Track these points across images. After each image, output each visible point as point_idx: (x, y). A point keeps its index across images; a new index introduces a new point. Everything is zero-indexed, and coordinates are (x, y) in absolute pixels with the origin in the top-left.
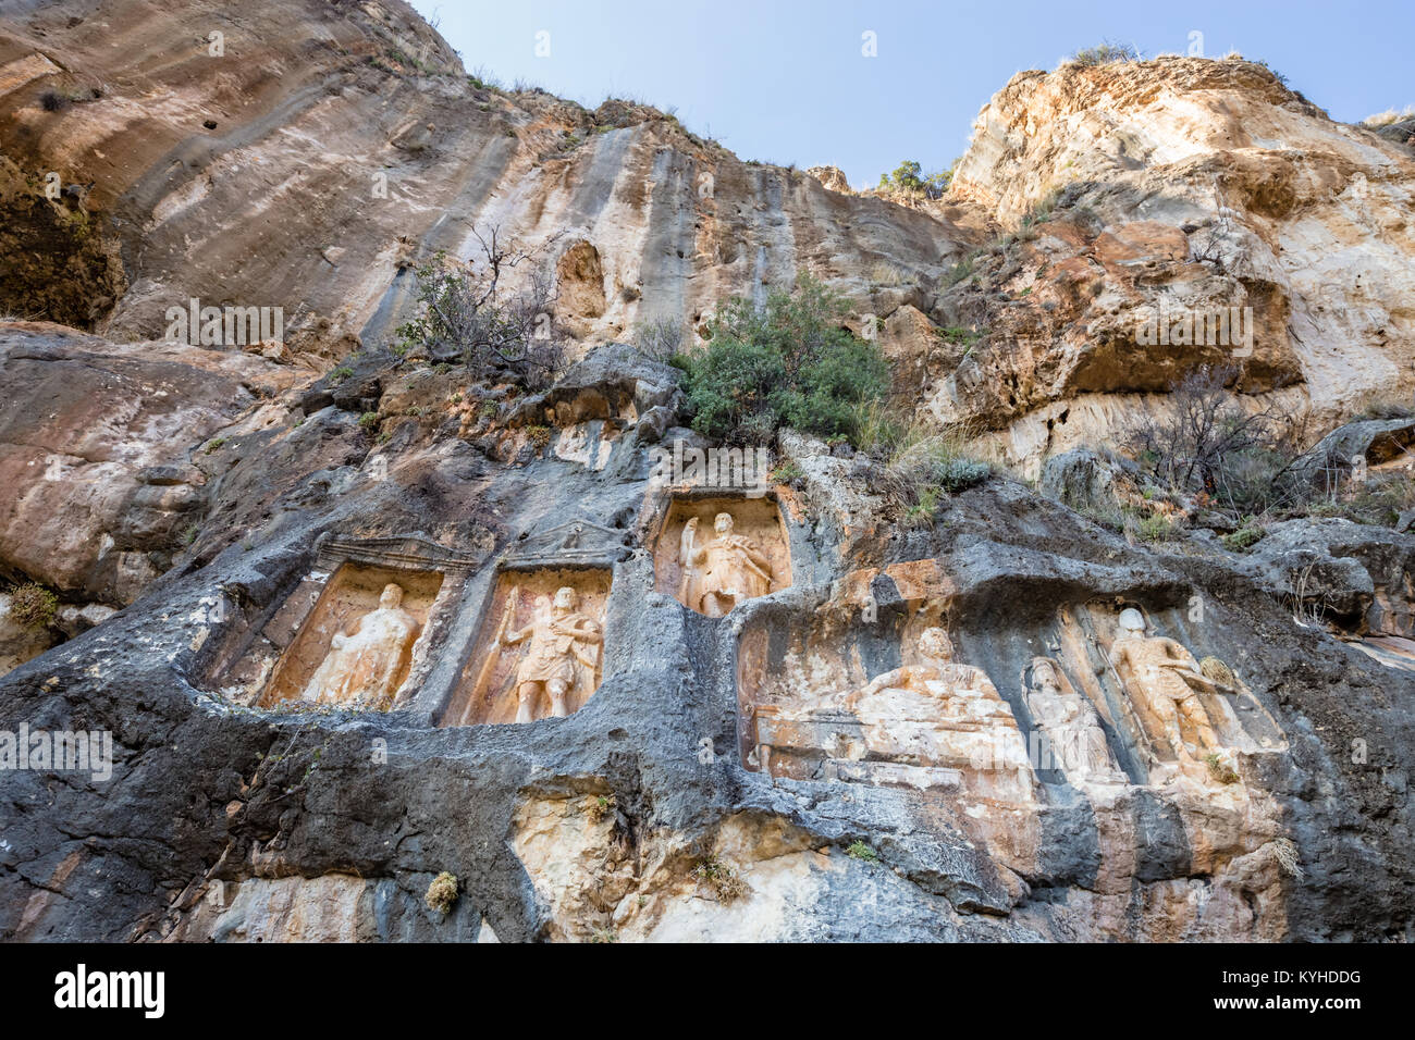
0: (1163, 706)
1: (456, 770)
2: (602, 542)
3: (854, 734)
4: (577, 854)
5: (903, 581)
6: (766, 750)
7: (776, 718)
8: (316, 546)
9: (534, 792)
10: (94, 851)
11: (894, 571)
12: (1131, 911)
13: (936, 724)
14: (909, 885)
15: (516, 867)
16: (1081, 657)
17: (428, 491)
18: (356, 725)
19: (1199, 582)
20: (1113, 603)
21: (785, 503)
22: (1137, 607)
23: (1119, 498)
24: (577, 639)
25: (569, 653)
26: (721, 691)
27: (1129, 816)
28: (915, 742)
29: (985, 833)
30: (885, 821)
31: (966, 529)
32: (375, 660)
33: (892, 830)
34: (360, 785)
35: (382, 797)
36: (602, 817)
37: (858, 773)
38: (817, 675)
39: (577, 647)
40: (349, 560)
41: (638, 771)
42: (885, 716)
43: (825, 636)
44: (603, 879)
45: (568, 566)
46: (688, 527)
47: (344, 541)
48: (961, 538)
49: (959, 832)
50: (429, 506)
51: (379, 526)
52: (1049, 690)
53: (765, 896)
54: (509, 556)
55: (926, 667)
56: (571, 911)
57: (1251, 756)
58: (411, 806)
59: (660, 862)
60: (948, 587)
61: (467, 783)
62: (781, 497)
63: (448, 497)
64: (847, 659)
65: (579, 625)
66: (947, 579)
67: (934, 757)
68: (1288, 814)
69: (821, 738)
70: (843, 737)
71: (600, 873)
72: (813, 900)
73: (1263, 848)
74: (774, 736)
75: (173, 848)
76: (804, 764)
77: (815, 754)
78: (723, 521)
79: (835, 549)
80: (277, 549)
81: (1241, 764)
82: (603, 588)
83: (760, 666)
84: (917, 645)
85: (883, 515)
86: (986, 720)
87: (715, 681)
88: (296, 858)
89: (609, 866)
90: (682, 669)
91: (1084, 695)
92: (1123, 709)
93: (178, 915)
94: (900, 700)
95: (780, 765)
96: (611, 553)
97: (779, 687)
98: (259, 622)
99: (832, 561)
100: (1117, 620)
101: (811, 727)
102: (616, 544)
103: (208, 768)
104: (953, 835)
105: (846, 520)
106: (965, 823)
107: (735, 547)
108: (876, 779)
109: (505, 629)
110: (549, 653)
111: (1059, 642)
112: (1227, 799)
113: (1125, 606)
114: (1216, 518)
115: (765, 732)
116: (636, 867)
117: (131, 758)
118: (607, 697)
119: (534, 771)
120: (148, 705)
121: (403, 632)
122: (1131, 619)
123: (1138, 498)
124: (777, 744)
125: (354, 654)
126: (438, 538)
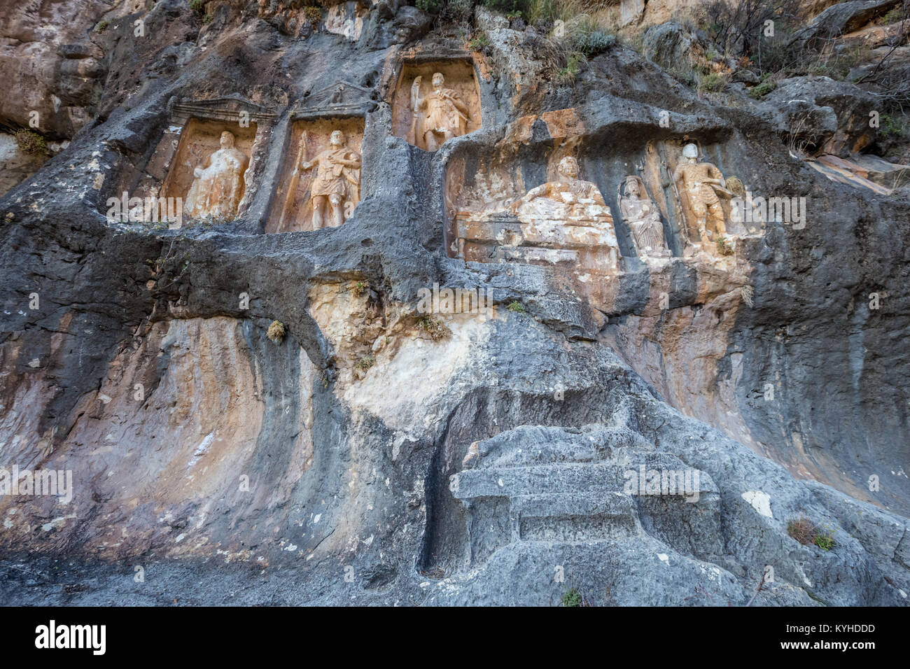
0: (699, 208)
1: (272, 263)
2: (357, 98)
3: (516, 230)
4: (347, 317)
5: (552, 124)
6: (462, 242)
7: (469, 220)
8: (168, 107)
9: (319, 280)
10: (79, 311)
11: (547, 117)
12: (658, 325)
13: (565, 222)
14: (542, 327)
15: (313, 324)
16: (656, 175)
17: (240, 59)
18: (209, 235)
19: (737, 126)
20: (681, 140)
21: (478, 65)
22: (695, 143)
23: (692, 60)
24: (346, 166)
25: (342, 176)
26: (434, 207)
27: (669, 276)
28: (552, 234)
29: (588, 291)
30: (530, 287)
31: (596, 86)
32: (223, 184)
33: (535, 293)
34: (219, 271)
35: (233, 278)
36: (360, 294)
37: (517, 254)
38: (495, 186)
39: (346, 172)
40: (193, 116)
41: (381, 266)
42: (535, 217)
43: (501, 161)
44: (364, 329)
45: (336, 116)
46: (415, 83)
47: (188, 103)
48: (592, 93)
49: (574, 292)
50: (242, 73)
51: (210, 90)
52: (633, 197)
53: (459, 337)
54: (298, 110)
55: (562, 183)
56: (346, 348)
57: (744, 240)
58: (251, 284)
59: (397, 320)
60: (580, 129)
61: (279, 272)
62: (475, 60)
63: (255, 65)
64: (513, 177)
65: (347, 157)
66: (581, 124)
67: (563, 243)
68: (755, 272)
69: (495, 233)
70: (509, 232)
71: (362, 327)
72: (486, 340)
73: (736, 290)
74: (467, 232)
75: (124, 307)
76: (485, 249)
77: (492, 243)
78: (437, 79)
79: (509, 100)
80: (141, 112)
81: (737, 246)
82: (360, 130)
83: (460, 182)
84: (557, 167)
85: (542, 76)
86: (595, 218)
87: (430, 200)
88: (195, 310)
89: (367, 322)
90: (408, 193)
91: (654, 201)
92: (676, 210)
93: (140, 339)
94: (545, 205)
95: (470, 250)
96: (364, 106)
97: (472, 194)
98: (142, 164)
99: (507, 109)
100: (681, 151)
101: (489, 225)
102: (365, 100)
103: (128, 263)
104: (570, 294)
105: (518, 79)
106: (578, 286)
107: (445, 98)
108: (527, 258)
109: (301, 159)
110: (329, 177)
111: (644, 165)
112: (723, 265)
113: (688, 142)
114: (749, 74)
115: (462, 230)
116: (384, 321)
117: (79, 259)
118: (360, 216)
119: (316, 268)
120: (77, 227)
121: (237, 165)
122: (691, 150)
123: (703, 59)
124: (470, 237)
125: (209, 181)
126: (251, 97)
